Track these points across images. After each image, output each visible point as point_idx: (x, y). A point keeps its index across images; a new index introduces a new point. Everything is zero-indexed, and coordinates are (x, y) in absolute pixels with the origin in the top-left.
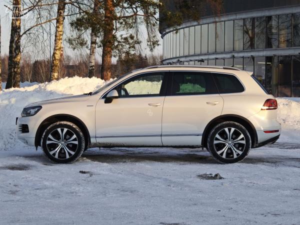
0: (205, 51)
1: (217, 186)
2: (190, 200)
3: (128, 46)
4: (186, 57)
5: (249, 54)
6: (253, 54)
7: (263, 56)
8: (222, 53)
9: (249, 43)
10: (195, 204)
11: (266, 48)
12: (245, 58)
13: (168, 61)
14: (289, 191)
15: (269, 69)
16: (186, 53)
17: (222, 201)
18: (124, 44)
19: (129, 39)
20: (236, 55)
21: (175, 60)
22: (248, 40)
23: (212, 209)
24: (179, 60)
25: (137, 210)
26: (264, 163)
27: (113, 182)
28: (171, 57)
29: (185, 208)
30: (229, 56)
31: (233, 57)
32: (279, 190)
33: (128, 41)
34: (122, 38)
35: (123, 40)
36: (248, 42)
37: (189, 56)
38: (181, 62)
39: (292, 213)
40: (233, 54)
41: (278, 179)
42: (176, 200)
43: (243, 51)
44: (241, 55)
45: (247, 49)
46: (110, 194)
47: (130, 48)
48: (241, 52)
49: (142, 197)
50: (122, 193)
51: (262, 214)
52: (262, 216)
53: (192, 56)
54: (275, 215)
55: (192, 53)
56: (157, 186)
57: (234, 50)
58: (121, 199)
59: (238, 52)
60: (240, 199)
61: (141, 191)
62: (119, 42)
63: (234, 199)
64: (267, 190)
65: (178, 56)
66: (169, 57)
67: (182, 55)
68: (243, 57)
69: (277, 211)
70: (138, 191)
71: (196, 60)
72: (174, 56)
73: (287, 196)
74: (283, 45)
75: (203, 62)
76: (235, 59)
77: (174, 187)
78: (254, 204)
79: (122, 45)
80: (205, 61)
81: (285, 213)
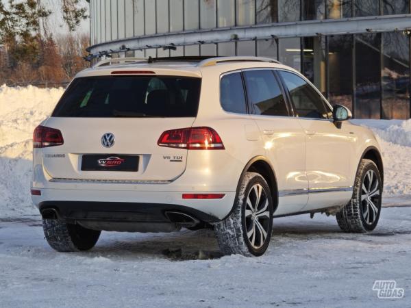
0: (176, 26)
1: (201, 269)
2: (154, 288)
3: (24, 21)
4: (139, 39)
5: (267, 33)
6: (276, 32)
7: (296, 37)
8: (212, 31)
9: (269, 9)
10: (163, 294)
11: (301, 20)
12: (261, 40)
13: (100, 49)
14: (322, 272)
15: (308, 63)
16: (139, 33)
17: (206, 288)
18: (16, 17)
19: (27, 7)
20: (241, 34)
21: (116, 47)
22: (265, 4)
23: (190, 299)
24: (123, 47)
25: (64, 304)
26: (287, 234)
27: (16, 269)
28: (108, 40)
29: (145, 300)
30: (227, 36)
31: (236, 38)
32: (304, 271)
33: (24, 12)
34: (12, 6)
35: (14, 10)
36: (267, 7)
37: (144, 38)
38: (129, 49)
39: (321, 301)
40: (236, 32)
41: (307, 256)
42: (129, 290)
43: (256, 25)
44: (252, 34)
45: (264, 22)
46: (13, 284)
47: (28, 24)
48: (251, 28)
49: (69, 287)
50: (35, 282)
51: (272, 304)
52: (273, 306)
53: (152, 37)
54: (294, 304)
55: (151, 31)
56: (95, 271)
57: (236, 25)
58: (34, 290)
59: (245, 29)
60: (237, 284)
61: (68, 279)
62: (6, 13)
63: (228, 284)
64: (285, 272)
65: (122, 37)
66: (103, 41)
67: (129, 35)
68: (255, 39)
69: (299, 298)
70: (62, 280)
71: (160, 47)
72: (114, 38)
73: (317, 279)
74: (336, 13)
75: (175, 49)
76: (239, 43)
77: (124, 271)
78: (261, 291)
79: (12, 19)
80: (177, 47)
81: (310, 301)
